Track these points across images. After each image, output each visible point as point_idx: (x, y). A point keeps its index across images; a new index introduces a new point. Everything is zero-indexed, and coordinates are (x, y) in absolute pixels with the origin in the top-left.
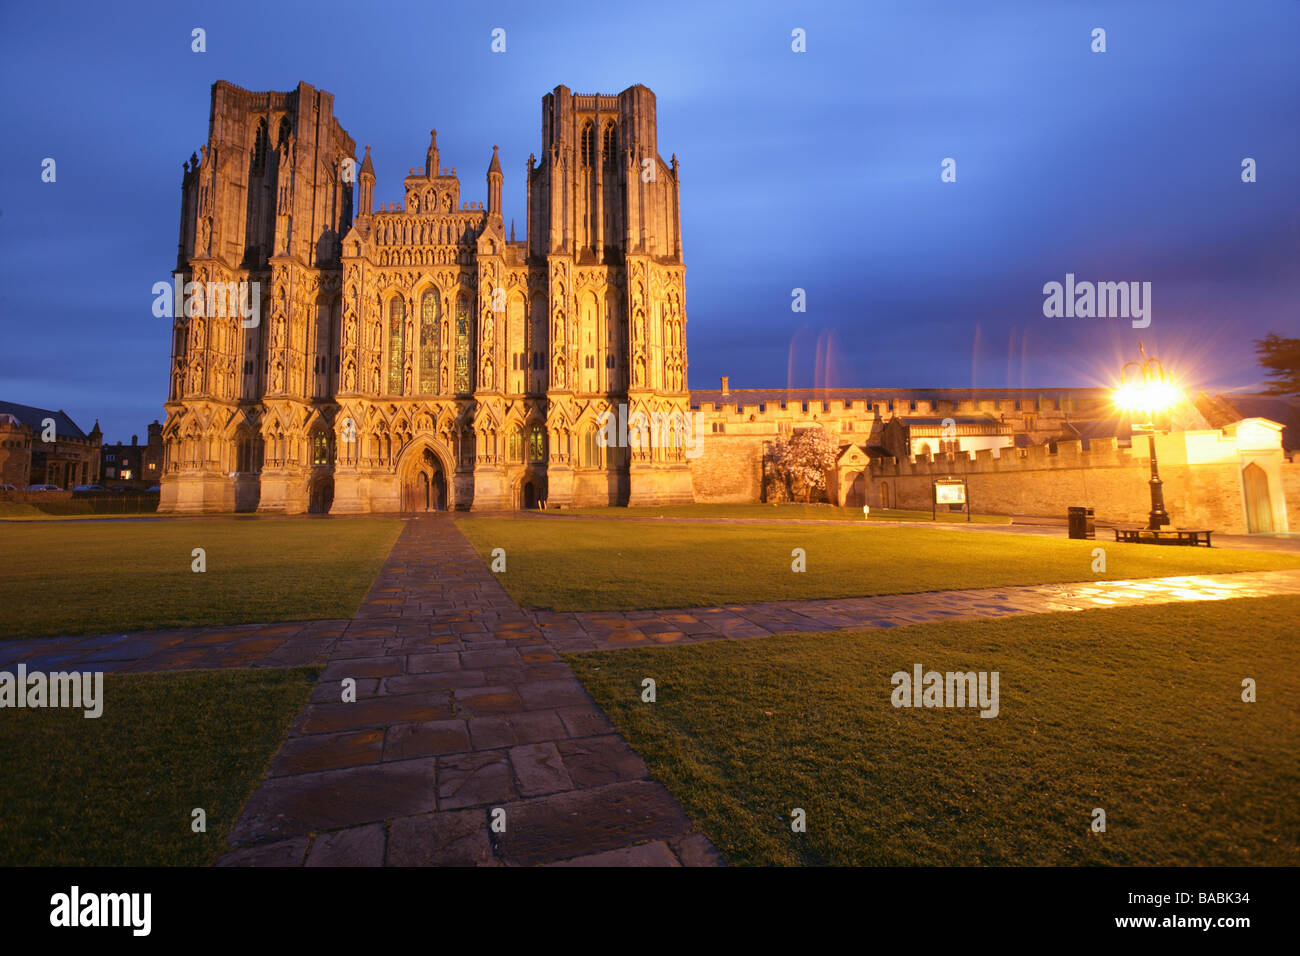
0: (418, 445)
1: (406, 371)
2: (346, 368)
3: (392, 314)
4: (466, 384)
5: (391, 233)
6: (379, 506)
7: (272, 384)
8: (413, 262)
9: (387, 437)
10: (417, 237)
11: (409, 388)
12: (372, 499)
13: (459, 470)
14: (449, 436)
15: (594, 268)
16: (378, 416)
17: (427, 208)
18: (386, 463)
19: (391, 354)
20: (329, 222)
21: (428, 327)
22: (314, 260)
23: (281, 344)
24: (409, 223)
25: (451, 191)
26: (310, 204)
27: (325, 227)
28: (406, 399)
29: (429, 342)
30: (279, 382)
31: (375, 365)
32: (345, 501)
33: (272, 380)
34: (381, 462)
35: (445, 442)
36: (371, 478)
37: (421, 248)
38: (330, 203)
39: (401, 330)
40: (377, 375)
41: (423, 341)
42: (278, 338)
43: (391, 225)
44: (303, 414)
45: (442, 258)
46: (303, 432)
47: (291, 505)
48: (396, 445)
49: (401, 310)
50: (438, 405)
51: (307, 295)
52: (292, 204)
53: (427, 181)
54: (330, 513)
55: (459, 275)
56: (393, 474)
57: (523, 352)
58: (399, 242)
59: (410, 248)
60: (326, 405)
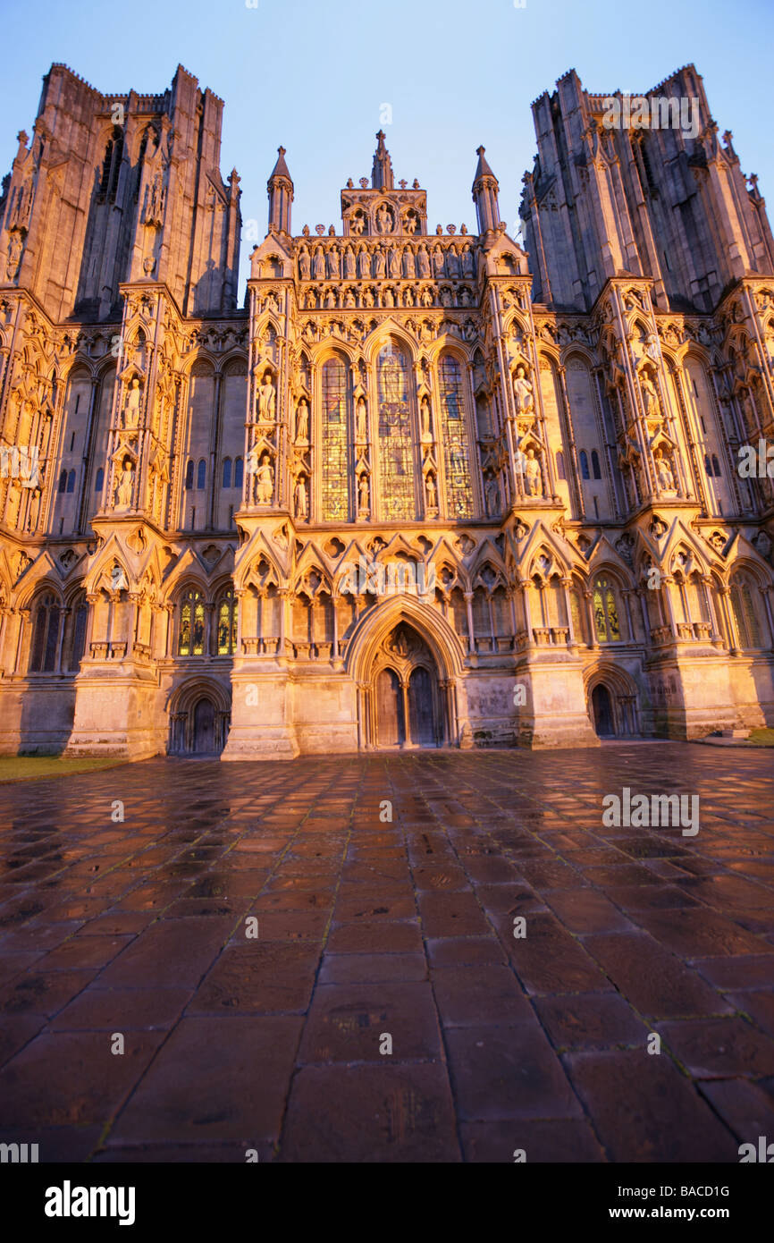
0: (387, 618)
1: (357, 478)
2: (254, 462)
3: (326, 386)
4: (468, 503)
5: (322, 262)
6: (319, 741)
7: (111, 495)
8: (361, 306)
9: (326, 599)
10: (366, 269)
11: (364, 509)
12: (299, 725)
13: (474, 663)
14: (448, 596)
15: (661, 318)
16: (309, 559)
17: (379, 229)
18: (325, 652)
19: (326, 450)
20: (216, 256)
21: (391, 406)
22: (191, 306)
23: (132, 424)
24: (350, 250)
25: (416, 207)
26: (187, 230)
27: (210, 263)
28: (361, 529)
29: (394, 430)
30: (125, 491)
31: (300, 468)
32: (254, 731)
33: (112, 488)
34: (315, 649)
35: (438, 608)
36: (296, 681)
37: (375, 283)
38: (218, 231)
39: (343, 412)
40: (302, 487)
41: (385, 430)
42: (129, 414)
43: (321, 254)
44: (164, 560)
45: (409, 299)
46: (162, 593)
47: (135, 740)
48: (343, 615)
49: (343, 380)
50: (422, 539)
51: (178, 359)
52: (163, 208)
53: (377, 193)
54: (224, 757)
55: (441, 324)
56: (343, 673)
57: (561, 448)
58: (336, 277)
59: (355, 284)
60: (206, 543)
